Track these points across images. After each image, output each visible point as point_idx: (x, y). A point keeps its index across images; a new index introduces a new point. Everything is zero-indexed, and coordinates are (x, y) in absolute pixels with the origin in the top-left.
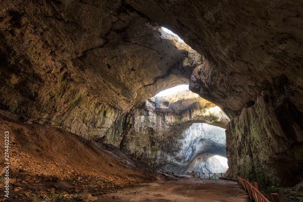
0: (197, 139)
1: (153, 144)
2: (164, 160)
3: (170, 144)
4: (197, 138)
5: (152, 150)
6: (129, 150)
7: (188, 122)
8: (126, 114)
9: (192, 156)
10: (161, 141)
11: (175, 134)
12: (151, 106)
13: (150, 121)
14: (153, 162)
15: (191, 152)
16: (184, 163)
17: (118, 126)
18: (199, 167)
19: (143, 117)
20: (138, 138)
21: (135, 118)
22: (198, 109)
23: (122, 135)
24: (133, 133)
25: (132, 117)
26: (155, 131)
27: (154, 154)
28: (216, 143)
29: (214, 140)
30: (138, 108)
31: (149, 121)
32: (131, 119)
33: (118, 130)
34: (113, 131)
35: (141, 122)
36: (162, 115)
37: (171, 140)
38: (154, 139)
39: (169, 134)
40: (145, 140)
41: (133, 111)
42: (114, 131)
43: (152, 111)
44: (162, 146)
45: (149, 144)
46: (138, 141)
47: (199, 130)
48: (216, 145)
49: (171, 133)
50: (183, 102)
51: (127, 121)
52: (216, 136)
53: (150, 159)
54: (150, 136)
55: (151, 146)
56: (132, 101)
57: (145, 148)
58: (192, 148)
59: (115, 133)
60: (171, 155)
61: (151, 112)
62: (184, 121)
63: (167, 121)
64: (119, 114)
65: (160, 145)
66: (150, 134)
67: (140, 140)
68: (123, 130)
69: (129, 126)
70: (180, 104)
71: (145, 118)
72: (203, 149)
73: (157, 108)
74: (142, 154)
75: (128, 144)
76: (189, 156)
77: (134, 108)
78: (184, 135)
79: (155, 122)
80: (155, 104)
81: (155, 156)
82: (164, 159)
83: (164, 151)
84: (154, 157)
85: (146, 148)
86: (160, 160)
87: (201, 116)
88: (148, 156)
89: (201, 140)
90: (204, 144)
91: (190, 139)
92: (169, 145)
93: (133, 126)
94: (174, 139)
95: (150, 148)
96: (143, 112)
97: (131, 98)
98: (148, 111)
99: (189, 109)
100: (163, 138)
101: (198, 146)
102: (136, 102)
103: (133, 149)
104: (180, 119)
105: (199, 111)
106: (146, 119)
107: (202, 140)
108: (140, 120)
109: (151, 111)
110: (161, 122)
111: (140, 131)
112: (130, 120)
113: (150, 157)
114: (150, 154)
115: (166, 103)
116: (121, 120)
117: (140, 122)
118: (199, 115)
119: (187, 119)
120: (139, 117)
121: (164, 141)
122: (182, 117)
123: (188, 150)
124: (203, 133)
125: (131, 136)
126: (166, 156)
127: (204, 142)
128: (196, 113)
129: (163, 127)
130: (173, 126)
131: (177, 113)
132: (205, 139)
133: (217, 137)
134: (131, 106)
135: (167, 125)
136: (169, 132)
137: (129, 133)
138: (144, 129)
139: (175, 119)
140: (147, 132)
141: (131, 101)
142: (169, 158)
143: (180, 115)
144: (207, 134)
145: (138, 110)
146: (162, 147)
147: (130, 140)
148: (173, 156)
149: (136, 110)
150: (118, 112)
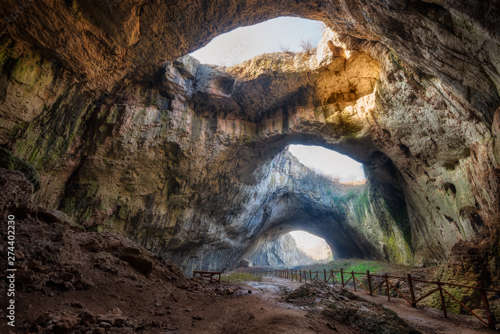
0: (279, 193)
1: (174, 188)
2: (198, 234)
3: (221, 193)
4: (279, 190)
5: (169, 207)
6: (96, 199)
7: (276, 140)
8: (99, 94)
9: (260, 228)
10: (197, 182)
11: (236, 170)
12: (181, 84)
13: (173, 125)
14: (169, 238)
15: (261, 219)
16: (242, 243)
17: (65, 123)
18: (262, 251)
19: (152, 113)
20: (129, 168)
21: (127, 108)
22: (310, 104)
23: (77, 153)
24: (115, 151)
25: (118, 106)
26: (186, 154)
27: (173, 215)
28: (314, 203)
29: (312, 197)
30: (142, 83)
31: (170, 123)
32: (113, 111)
33: (65, 137)
34: (43, 136)
35: (146, 123)
36: (211, 117)
37: (226, 184)
38: (180, 177)
39: (223, 167)
40: (153, 176)
41: (124, 88)
42: (47, 137)
43: (183, 98)
44: (199, 196)
45: (161, 190)
46: (130, 177)
47: (284, 175)
48: (313, 207)
49: (228, 165)
50: (274, 82)
51: (99, 115)
52: (315, 189)
53: (160, 229)
54: (169, 168)
55: (169, 194)
56: (120, 51)
57: (149, 200)
58: (265, 210)
59: (51, 143)
60: (218, 222)
61: (178, 103)
62: (266, 136)
63: (222, 133)
64: (71, 88)
65: (194, 195)
66: (170, 162)
67: (135, 175)
68: (83, 138)
69: (102, 129)
70: (263, 86)
71: (159, 116)
72: (284, 215)
73: (199, 92)
74: (138, 214)
75: (95, 183)
76: (256, 227)
77: (126, 81)
78: (258, 175)
79: (188, 129)
80: (193, 80)
81: (178, 221)
82: (200, 230)
83: (203, 211)
84: (172, 224)
85: (153, 199)
86: (188, 233)
87: (314, 125)
88: (155, 220)
89: (284, 196)
90: (290, 204)
91: (267, 189)
92: (218, 197)
93: (118, 130)
94: (232, 181)
95: (164, 199)
96: (155, 96)
97: (118, 38)
98: (170, 98)
99: (283, 107)
100: (204, 176)
101: (276, 208)
102: (134, 61)
103: (111, 199)
104: (257, 132)
105: (310, 110)
106: (163, 116)
107: (287, 195)
108: (142, 119)
109: (179, 99)
110: (206, 133)
111: (138, 148)
112: (108, 112)
113: (162, 223)
114: (164, 216)
115: (226, 82)
116: (78, 109)
117: (143, 122)
118: (310, 120)
119: (276, 131)
120: (142, 109)
121: (205, 185)
122: (263, 126)
123: (257, 214)
124: (291, 180)
125: (108, 160)
126: (205, 223)
127: (289, 200)
128: (303, 115)
129: (209, 147)
130: (236, 145)
131: (250, 117)
132: (293, 194)
133: (318, 191)
134: (119, 71)
135: (221, 143)
136: (222, 163)
137: (101, 150)
138: (153, 145)
139: (245, 129)
140: (162, 155)
141: (117, 52)
142: (212, 230)
143: (256, 122)
144: (299, 183)
145: (139, 89)
146: (199, 201)
147: (101, 172)
148: (224, 224)
149: (135, 89)
150: (70, 80)
